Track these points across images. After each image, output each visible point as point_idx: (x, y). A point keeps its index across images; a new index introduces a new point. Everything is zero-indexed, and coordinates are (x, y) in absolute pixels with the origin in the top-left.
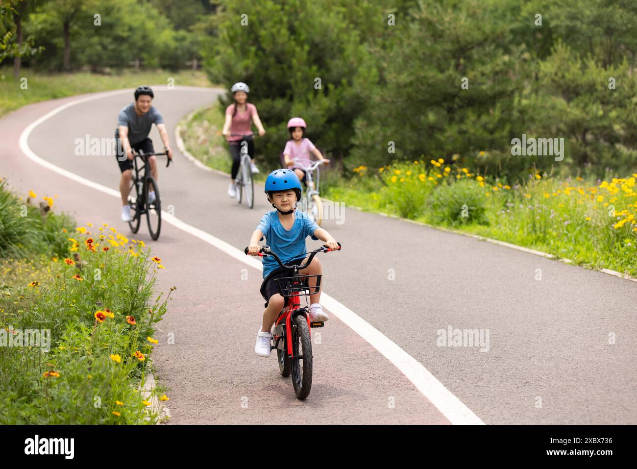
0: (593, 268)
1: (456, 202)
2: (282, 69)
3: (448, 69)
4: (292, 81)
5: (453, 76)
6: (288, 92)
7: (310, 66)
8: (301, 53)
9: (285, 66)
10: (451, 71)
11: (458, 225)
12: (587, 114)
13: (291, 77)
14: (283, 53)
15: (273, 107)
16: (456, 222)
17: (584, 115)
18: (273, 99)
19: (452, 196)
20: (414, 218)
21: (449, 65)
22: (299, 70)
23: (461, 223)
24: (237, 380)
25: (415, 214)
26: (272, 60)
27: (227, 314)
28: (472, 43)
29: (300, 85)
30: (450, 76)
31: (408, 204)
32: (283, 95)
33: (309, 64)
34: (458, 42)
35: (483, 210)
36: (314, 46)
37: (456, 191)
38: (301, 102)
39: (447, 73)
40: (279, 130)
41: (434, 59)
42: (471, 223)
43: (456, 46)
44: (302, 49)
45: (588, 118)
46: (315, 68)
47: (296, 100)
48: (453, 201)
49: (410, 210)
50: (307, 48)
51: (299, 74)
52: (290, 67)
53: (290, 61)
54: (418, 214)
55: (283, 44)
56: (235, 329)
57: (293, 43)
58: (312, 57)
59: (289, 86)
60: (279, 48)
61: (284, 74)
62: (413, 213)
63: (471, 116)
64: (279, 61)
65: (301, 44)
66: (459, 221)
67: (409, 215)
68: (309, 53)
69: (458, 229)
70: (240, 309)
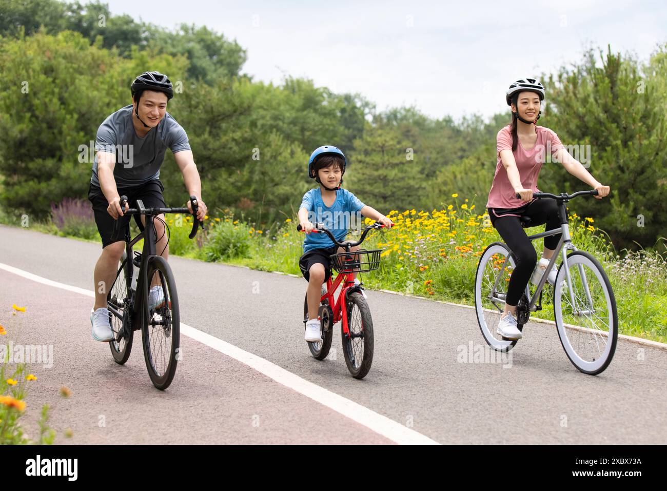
0: (371, 289)
1: (224, 238)
2: (53, 133)
3: (204, 134)
4: (62, 144)
5: (208, 141)
6: (58, 153)
7: (78, 132)
8: (71, 121)
9: (56, 131)
10: (206, 136)
11: (226, 259)
12: (295, 190)
13: (61, 141)
14: (54, 119)
15: (44, 166)
16: (224, 256)
17: (293, 190)
18: (44, 159)
19: (220, 234)
20: (182, 254)
21: (205, 130)
22: (69, 135)
23: (228, 257)
24: (75, 373)
25: (183, 251)
26: (44, 126)
27: (42, 319)
28: (224, 114)
29: (69, 147)
30: (206, 140)
31: (176, 243)
32: (53, 156)
33: (78, 130)
34: (212, 111)
35: (247, 247)
36: (82, 116)
37: (224, 229)
38: (69, 161)
39: (203, 137)
40: (48, 185)
41: (192, 125)
42: (238, 258)
43: (211, 116)
44: (72, 117)
45: (296, 193)
46: (82, 134)
47: (65, 160)
48: (222, 238)
49: (178, 248)
50: (76, 116)
51: (68, 138)
52: (61, 133)
53: (61, 128)
54: (185, 251)
55: (54, 112)
56: (55, 330)
57: (63, 112)
58: (80, 125)
59: (60, 149)
60: (51, 115)
61: (55, 138)
62: (181, 250)
63: (224, 175)
64: (50, 127)
65: (70, 112)
66: (226, 255)
67: (177, 252)
68: (78, 120)
69: (227, 262)
70: (53, 315)
